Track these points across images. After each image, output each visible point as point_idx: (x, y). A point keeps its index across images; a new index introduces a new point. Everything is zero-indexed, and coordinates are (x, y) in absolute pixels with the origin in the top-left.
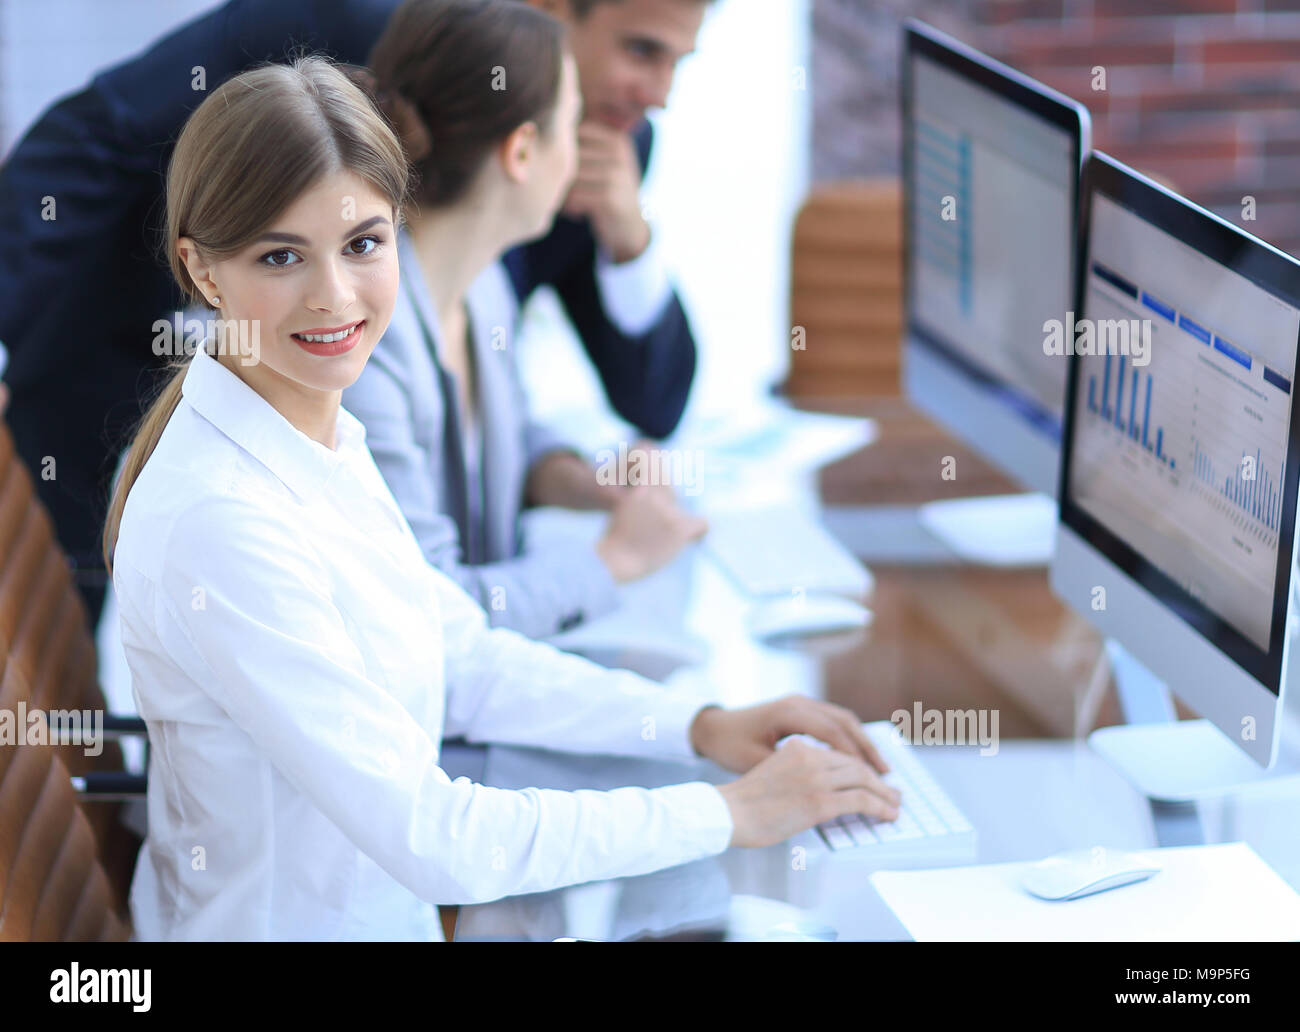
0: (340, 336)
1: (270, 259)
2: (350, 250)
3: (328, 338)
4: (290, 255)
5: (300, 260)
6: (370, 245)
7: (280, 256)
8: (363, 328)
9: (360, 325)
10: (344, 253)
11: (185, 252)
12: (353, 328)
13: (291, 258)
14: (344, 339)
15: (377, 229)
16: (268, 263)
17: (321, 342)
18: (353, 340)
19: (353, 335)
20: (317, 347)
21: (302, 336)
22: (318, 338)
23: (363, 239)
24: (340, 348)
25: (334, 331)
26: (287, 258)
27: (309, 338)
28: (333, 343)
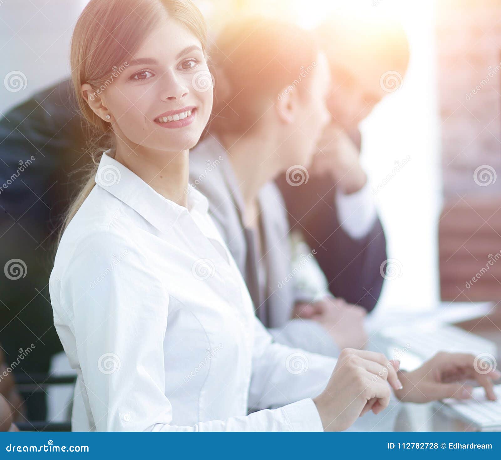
0: (183, 115)
1: (136, 77)
2: (181, 67)
3: (176, 117)
4: (147, 73)
5: (153, 75)
6: (193, 64)
7: (141, 75)
8: (196, 113)
9: (194, 110)
10: (178, 69)
12: (190, 113)
13: (148, 75)
16: (135, 80)
17: (173, 121)
19: (191, 116)
21: (160, 120)
22: (170, 118)
24: (185, 123)
25: (178, 112)
27: (165, 119)
28: (180, 120)
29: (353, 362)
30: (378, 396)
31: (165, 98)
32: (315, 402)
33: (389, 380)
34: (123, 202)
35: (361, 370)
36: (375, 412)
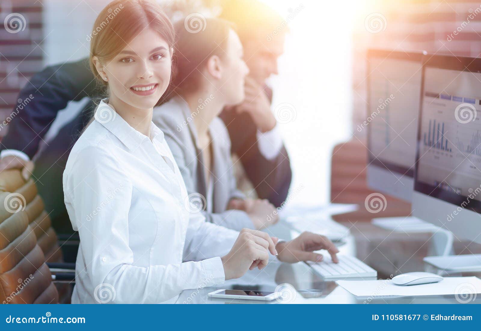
0: (148, 88)
1: (124, 61)
2: (152, 58)
3: (144, 89)
4: (131, 59)
5: (134, 61)
6: (160, 57)
7: (127, 60)
8: (157, 87)
9: (156, 85)
10: (150, 59)
11: (95, 61)
12: (153, 87)
13: (131, 60)
14: (149, 90)
15: (162, 51)
16: (123, 62)
17: (141, 91)
18: (153, 91)
19: (153, 89)
20: (140, 93)
21: (134, 89)
22: (140, 89)
23: (157, 55)
24: (148, 93)
25: (146, 86)
26: (129, 60)
27: (137, 89)
28: (146, 91)
29: (248, 237)
30: (261, 259)
31: (139, 77)
32: (222, 259)
33: (270, 249)
34: (109, 131)
35: (251, 242)
36: (259, 268)
